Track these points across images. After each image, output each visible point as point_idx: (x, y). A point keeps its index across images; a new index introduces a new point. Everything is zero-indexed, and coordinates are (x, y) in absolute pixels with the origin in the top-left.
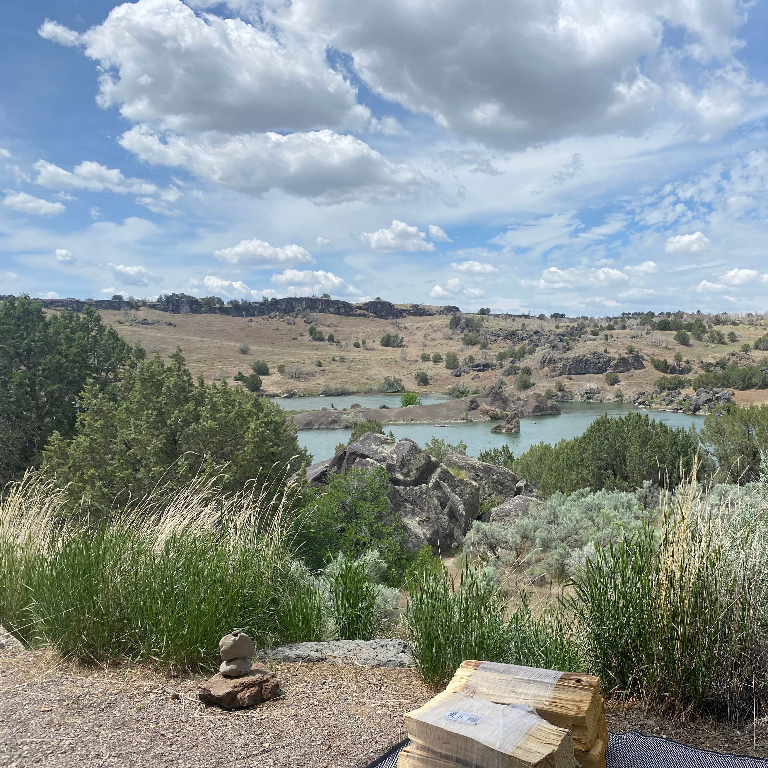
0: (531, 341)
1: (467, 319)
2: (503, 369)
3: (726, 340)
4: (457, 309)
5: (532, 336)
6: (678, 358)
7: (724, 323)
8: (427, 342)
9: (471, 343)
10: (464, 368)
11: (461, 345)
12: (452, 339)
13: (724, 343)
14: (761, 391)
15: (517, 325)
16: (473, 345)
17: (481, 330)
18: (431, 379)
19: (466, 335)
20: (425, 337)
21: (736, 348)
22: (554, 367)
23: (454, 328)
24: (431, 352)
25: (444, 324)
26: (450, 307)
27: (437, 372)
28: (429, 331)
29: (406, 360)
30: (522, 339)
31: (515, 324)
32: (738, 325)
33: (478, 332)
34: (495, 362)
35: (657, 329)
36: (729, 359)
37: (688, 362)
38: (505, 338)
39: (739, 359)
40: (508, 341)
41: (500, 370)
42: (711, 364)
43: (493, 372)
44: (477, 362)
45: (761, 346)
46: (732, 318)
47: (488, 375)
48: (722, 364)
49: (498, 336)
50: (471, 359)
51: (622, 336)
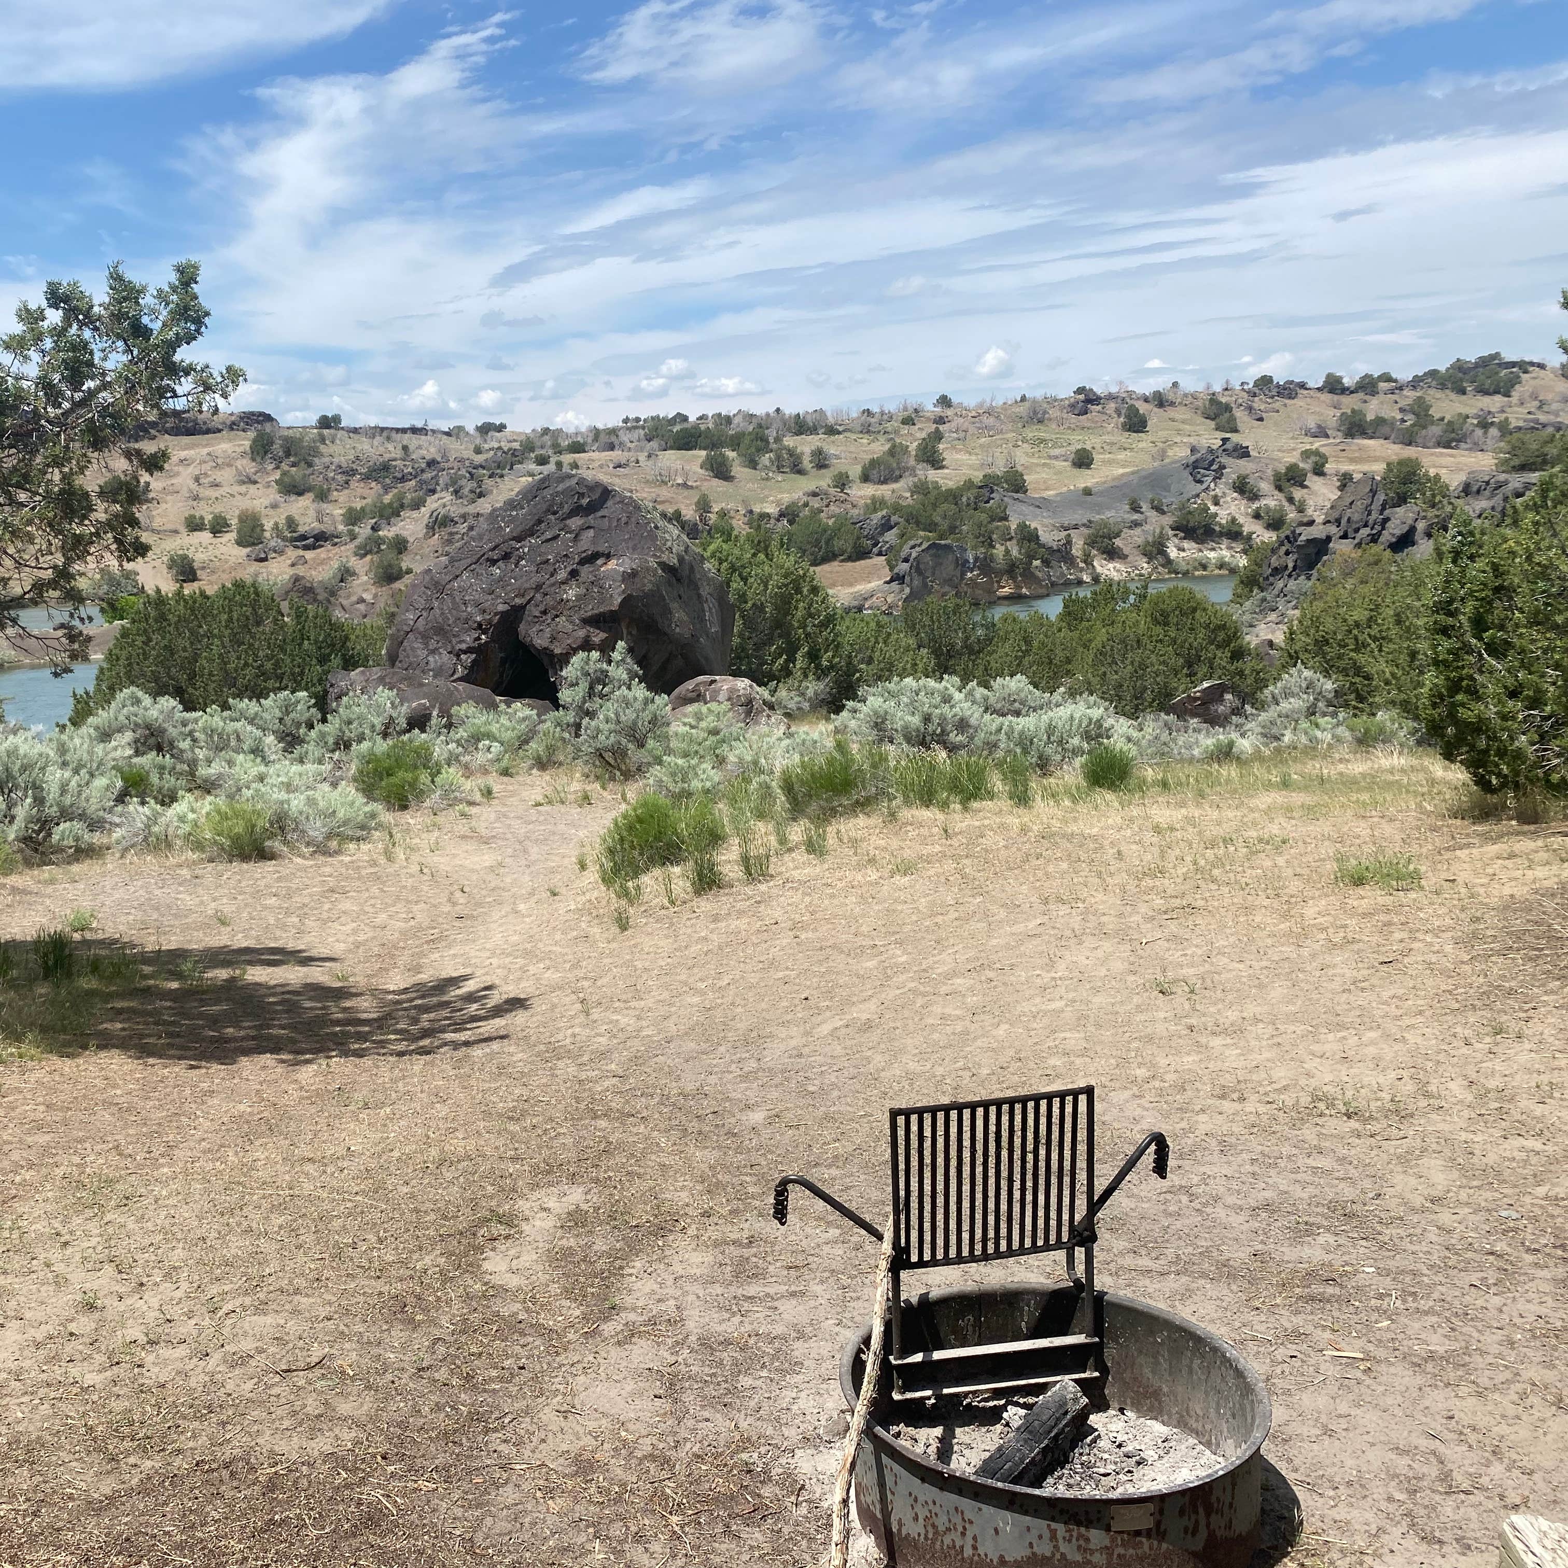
0: (422, 482)
1: (286, 439)
2: (357, 542)
3: (807, 463)
4: (268, 418)
5: (423, 471)
6: (704, 506)
7: (813, 430)
8: (201, 490)
9: (292, 489)
10: (273, 543)
11: (273, 495)
12: (255, 482)
13: (801, 472)
14: (850, 564)
15: (392, 451)
16: (300, 494)
17: (316, 460)
18: (203, 568)
19: (284, 474)
20: (197, 479)
21: (823, 481)
22: (451, 534)
23: (259, 459)
24: (206, 513)
25: (239, 450)
26: (253, 414)
27: (217, 553)
28: (206, 467)
29: (153, 531)
30: (403, 479)
31: (390, 447)
32: (839, 433)
33: (310, 465)
34: (341, 527)
35: (672, 448)
36: (806, 505)
37: (723, 514)
38: (367, 477)
39: (825, 502)
40: (373, 484)
41: (352, 546)
42: (768, 516)
43: (336, 550)
44: (302, 529)
45: (874, 474)
46: (831, 420)
47: (323, 556)
48: (789, 514)
49: (351, 472)
50: (291, 523)
51: (596, 464)
